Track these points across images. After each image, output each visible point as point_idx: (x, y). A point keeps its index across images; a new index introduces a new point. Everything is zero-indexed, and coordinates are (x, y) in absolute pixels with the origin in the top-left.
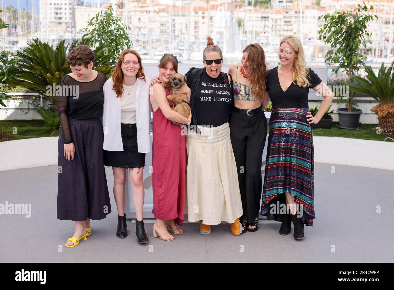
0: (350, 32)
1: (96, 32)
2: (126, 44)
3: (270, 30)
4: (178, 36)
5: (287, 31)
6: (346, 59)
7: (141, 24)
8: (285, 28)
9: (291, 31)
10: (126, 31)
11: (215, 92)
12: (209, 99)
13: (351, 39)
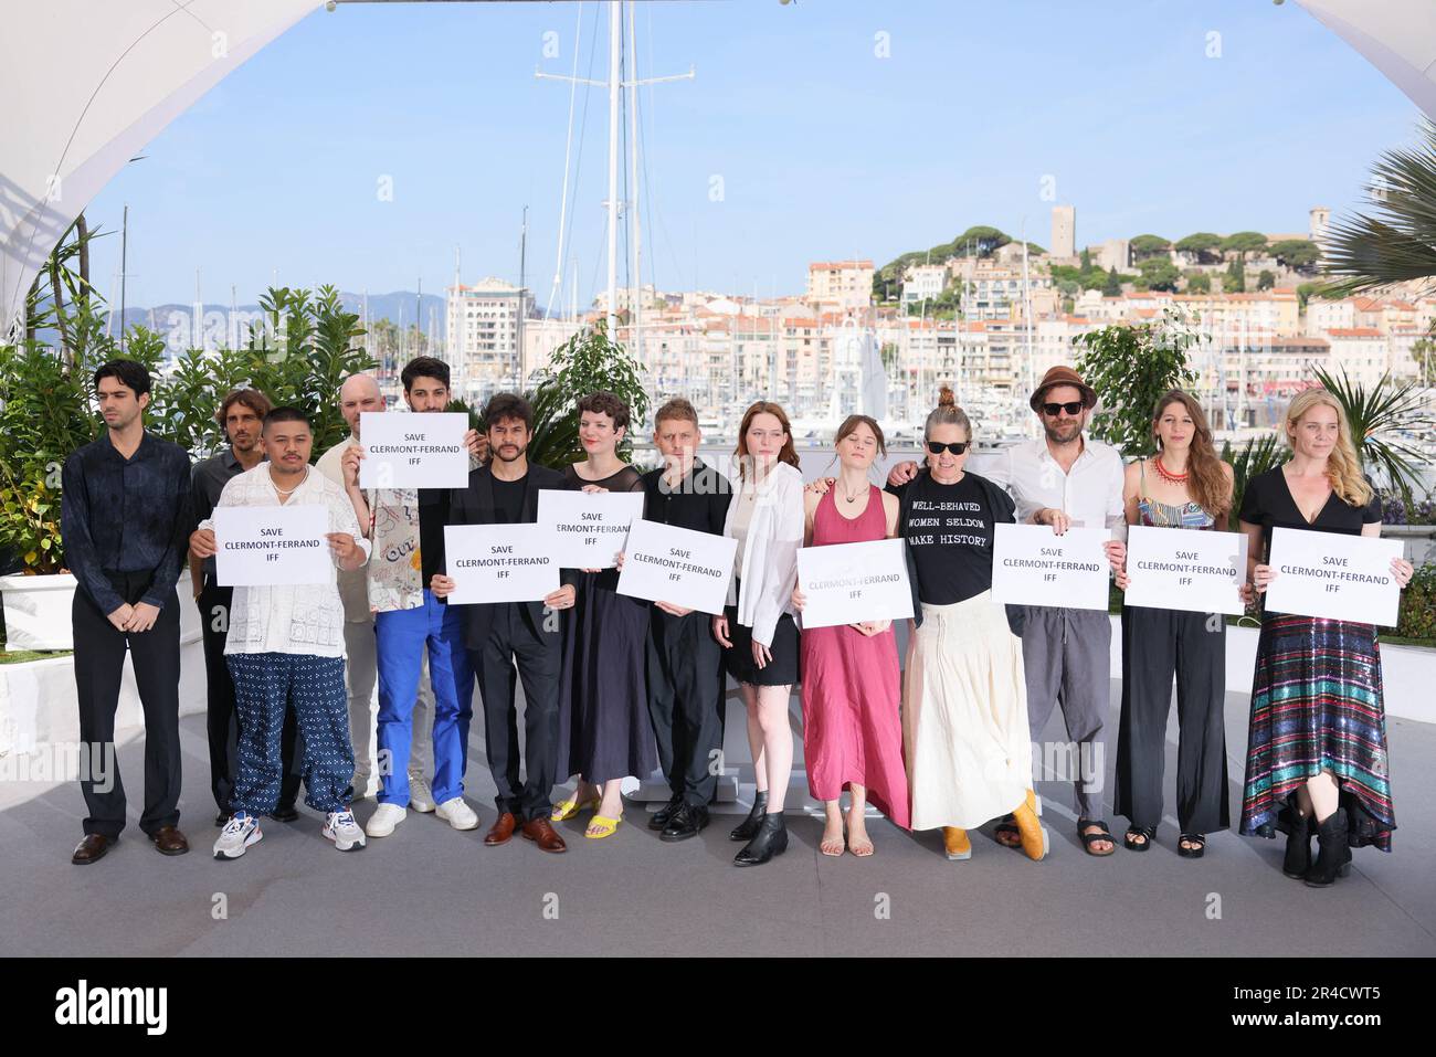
0: (1146, 371)
1: (569, 377)
2: (636, 403)
3: (958, 367)
4: (750, 384)
5: (999, 369)
6: (1138, 435)
7: (668, 358)
8: (994, 363)
9: (1008, 369)
10: (636, 374)
11: (943, 522)
12: (926, 539)
13: (1150, 389)
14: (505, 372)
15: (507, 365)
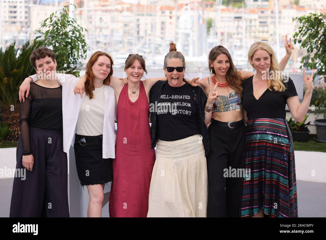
1: (49, 34)
2: (82, 48)
4: (142, 38)
5: (263, 32)
6: (323, 65)
7: (103, 25)
8: (261, 29)
9: (267, 32)
10: (83, 33)
14: (22, 30)
15: (22, 27)
